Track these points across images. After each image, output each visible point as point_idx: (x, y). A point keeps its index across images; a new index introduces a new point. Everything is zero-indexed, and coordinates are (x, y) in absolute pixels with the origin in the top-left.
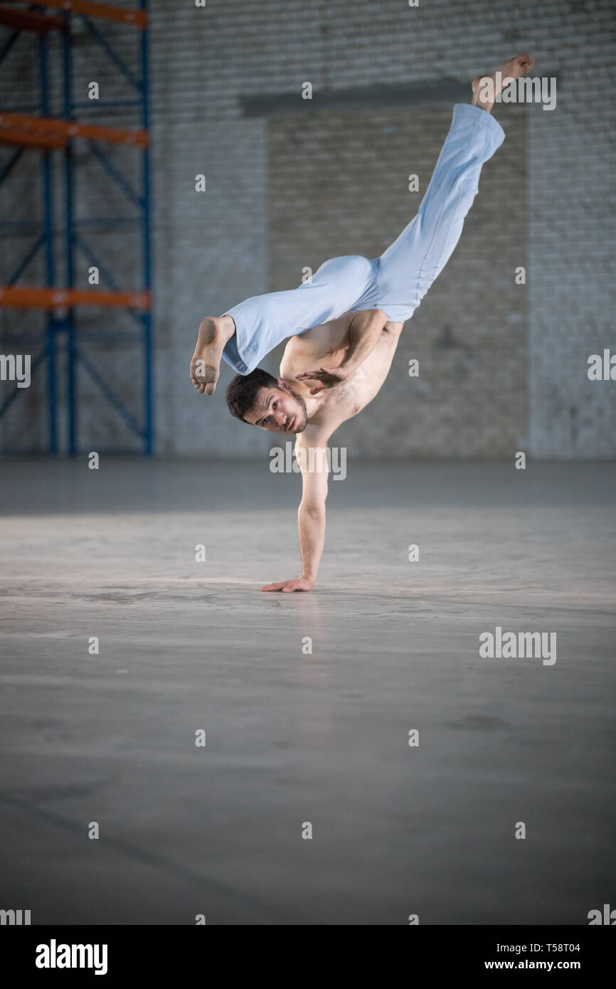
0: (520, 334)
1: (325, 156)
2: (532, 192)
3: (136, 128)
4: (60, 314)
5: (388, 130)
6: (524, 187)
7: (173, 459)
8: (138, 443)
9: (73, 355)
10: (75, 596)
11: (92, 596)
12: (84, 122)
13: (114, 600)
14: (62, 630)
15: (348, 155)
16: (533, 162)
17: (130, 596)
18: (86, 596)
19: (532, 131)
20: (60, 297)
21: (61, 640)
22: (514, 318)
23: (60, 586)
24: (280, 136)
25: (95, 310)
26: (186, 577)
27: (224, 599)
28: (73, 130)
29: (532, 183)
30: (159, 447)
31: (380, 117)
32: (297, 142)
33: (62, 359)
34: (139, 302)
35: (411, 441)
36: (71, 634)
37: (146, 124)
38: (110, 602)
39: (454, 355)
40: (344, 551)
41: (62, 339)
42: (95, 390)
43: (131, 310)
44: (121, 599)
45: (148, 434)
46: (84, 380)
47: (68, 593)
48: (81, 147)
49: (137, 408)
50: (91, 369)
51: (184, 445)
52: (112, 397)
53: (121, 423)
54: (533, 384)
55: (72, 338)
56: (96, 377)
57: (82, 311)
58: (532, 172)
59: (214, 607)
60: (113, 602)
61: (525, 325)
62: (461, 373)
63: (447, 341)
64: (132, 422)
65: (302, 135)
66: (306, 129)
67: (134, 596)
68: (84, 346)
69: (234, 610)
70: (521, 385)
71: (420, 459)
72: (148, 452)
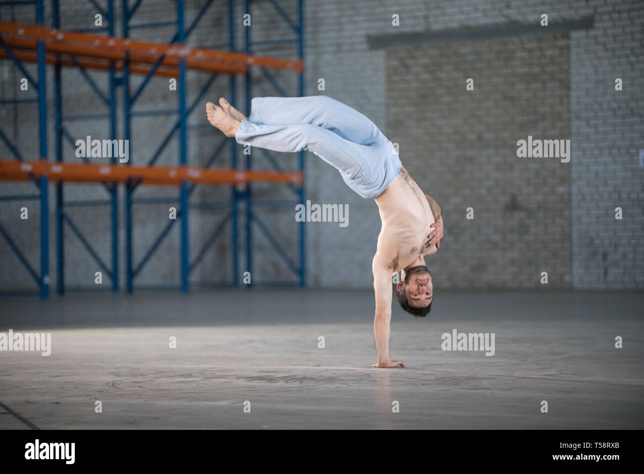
0: (566, 200)
1: (426, 76)
2: (573, 100)
3: (295, 59)
4: (241, 188)
5: (470, 58)
6: (568, 96)
7: (320, 289)
8: (295, 278)
9: (250, 216)
10: (238, 377)
11: (251, 378)
12: (259, 55)
13: (266, 380)
14: (228, 399)
15: (443, 76)
16: (574, 79)
17: (277, 378)
18: (247, 378)
19: (573, 57)
20: (241, 176)
21: (225, 406)
22: (561, 189)
23: (229, 370)
24: (395, 63)
25: (265, 185)
26: (318, 366)
27: (343, 380)
28: (250, 60)
29: (574, 94)
30: (310, 281)
31: (465, 49)
32: (407, 67)
33: (242, 220)
34: (296, 179)
35: (489, 277)
36: (233, 402)
37: (301, 55)
38: (262, 381)
39: (518, 215)
40: (433, 349)
41: (242, 206)
42: (265, 241)
43: (290, 185)
44: (271, 380)
45: (301, 272)
46: (258, 233)
47: (234, 376)
48: (256, 72)
49: (294, 254)
50: (262, 226)
51: (327, 279)
52: (277, 246)
53: (283, 265)
54: (575, 235)
55: (249, 204)
56: (266, 232)
57: (257, 185)
58: (574, 86)
59: (335, 385)
60: (265, 381)
61: (570, 194)
62: (523, 229)
63: (513, 206)
64: (291, 263)
65: (410, 62)
66: (413, 57)
67: (280, 378)
68: (257, 210)
69: (349, 387)
70: (567, 237)
71: (494, 290)
72: (302, 284)
